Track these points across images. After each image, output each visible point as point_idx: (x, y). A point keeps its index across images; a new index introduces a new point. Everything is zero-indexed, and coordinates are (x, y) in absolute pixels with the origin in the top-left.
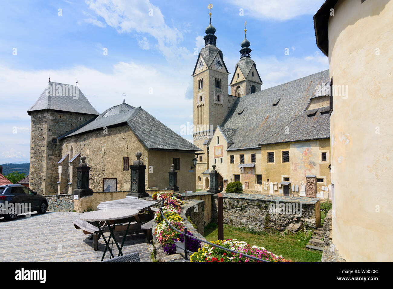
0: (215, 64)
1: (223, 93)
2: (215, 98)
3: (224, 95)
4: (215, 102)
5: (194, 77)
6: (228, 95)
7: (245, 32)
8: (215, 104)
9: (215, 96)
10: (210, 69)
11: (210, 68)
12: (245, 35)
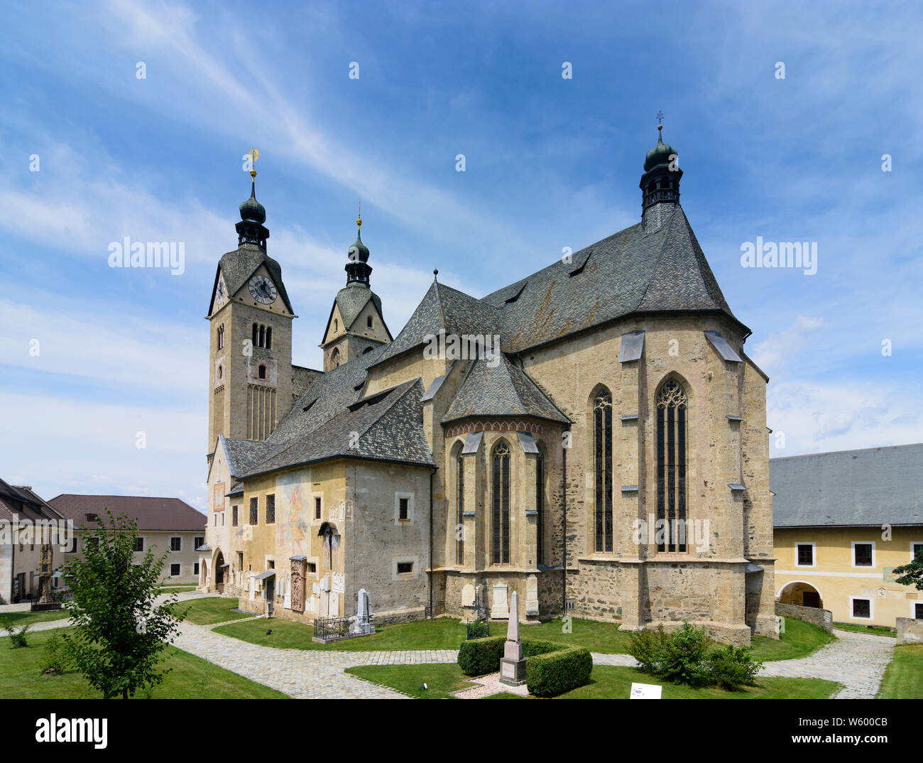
0: (252, 291)
1: (275, 361)
2: (249, 371)
3: (280, 366)
4: (250, 381)
5: (211, 320)
6: (293, 366)
7: (359, 224)
8: (250, 386)
9: (250, 367)
10: (236, 303)
11: (237, 299)
12: (359, 232)
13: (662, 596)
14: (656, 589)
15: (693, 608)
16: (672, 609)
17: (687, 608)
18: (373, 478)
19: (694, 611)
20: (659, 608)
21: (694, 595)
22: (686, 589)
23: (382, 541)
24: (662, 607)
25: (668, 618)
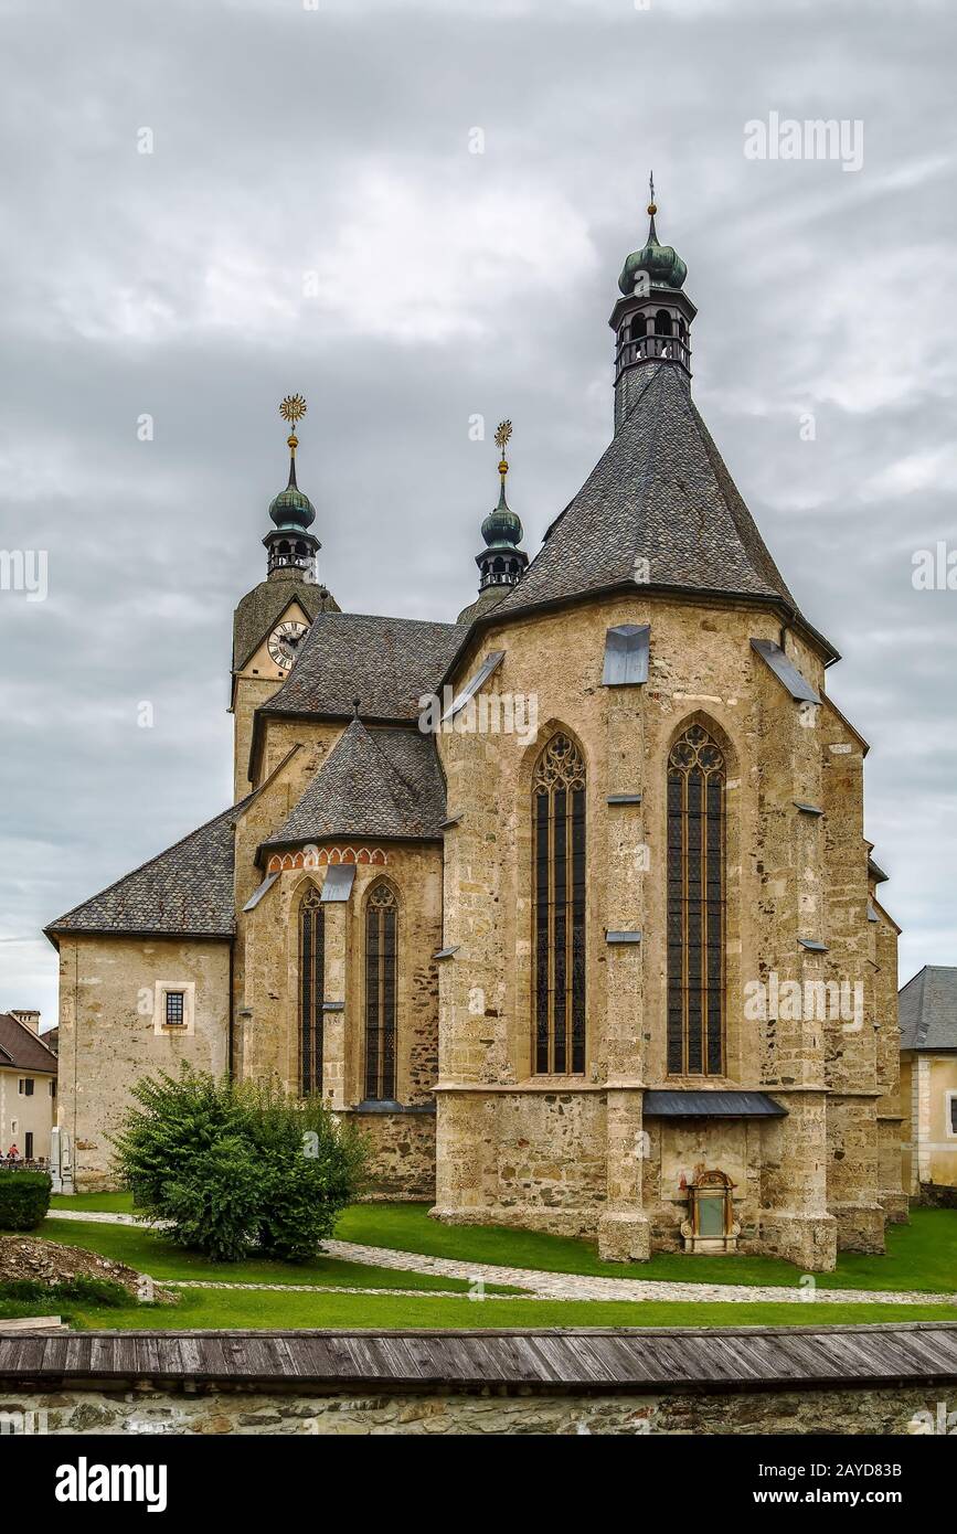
0: (275, 653)
13: (531, 1158)
14: (520, 1144)
15: (583, 1183)
16: (546, 1183)
17: (571, 1183)
18: (111, 962)
19: (583, 1189)
20: (524, 1180)
21: (584, 1157)
22: (571, 1144)
23: (129, 1060)
24: (530, 1179)
25: (540, 1200)
